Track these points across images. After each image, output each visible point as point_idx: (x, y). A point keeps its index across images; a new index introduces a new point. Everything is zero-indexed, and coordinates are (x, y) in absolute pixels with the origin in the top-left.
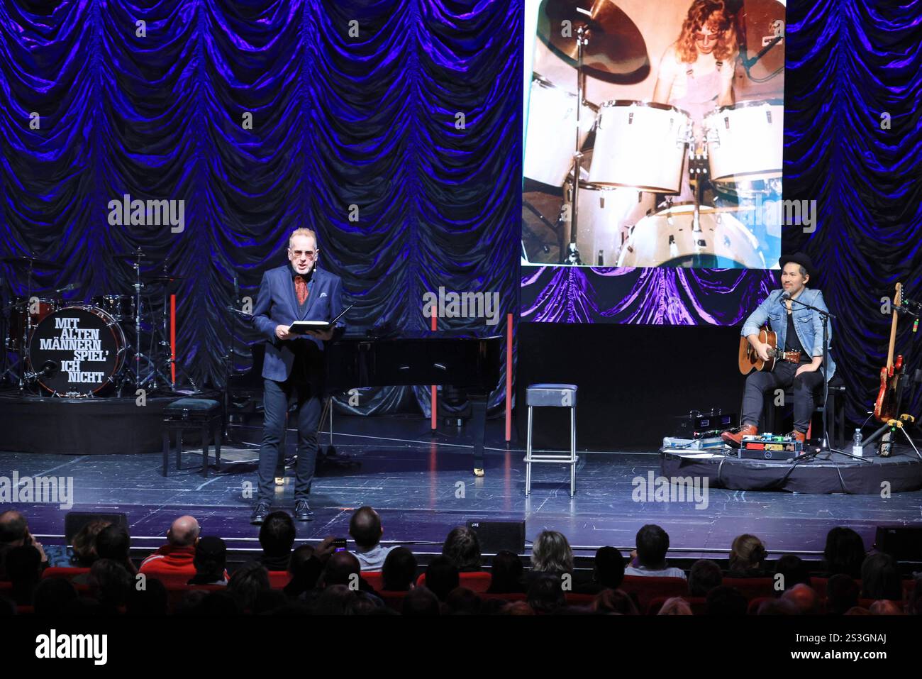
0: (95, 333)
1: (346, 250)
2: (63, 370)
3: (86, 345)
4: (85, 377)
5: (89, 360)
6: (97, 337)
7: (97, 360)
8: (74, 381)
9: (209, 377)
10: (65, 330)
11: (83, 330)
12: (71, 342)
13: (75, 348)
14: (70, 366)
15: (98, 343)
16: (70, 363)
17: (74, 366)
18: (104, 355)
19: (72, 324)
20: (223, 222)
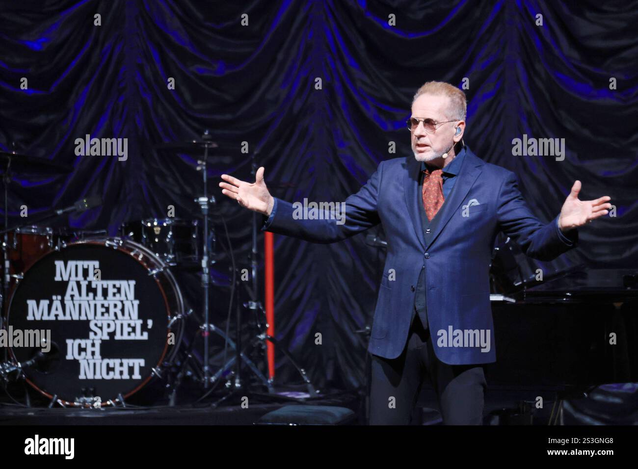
0: (128, 287)
1: (586, 132)
2: (69, 357)
3: (112, 310)
4: (110, 369)
5: (118, 337)
6: (131, 295)
7: (133, 337)
8: (90, 376)
9: (337, 370)
10: (72, 284)
11: (105, 283)
12: (85, 305)
13: (91, 316)
14: (81, 350)
15: (133, 306)
16: (83, 343)
17: (90, 349)
18: (144, 327)
19: (86, 273)
20: (359, 84)
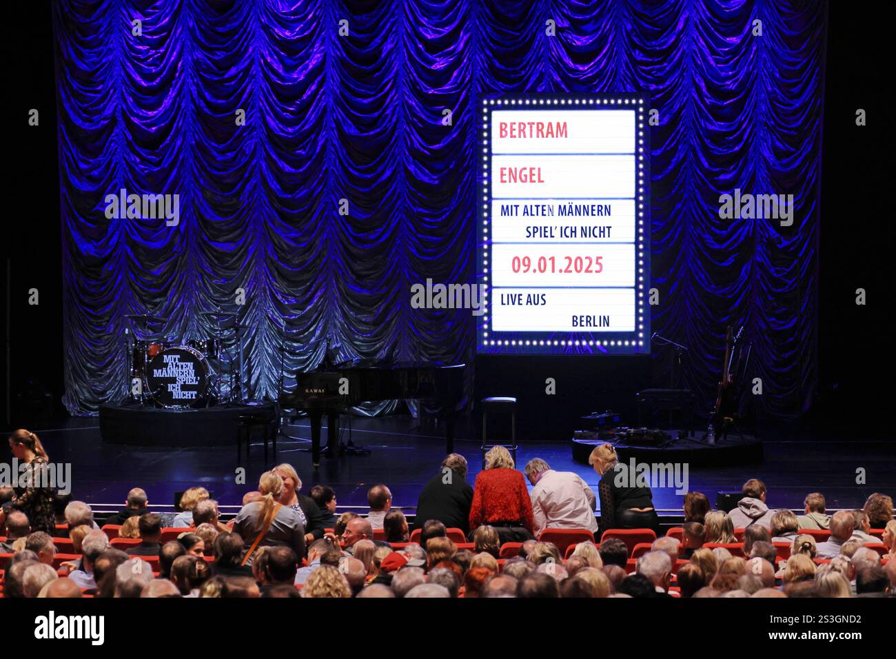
0: (190, 365)
2: (169, 390)
3: (185, 373)
4: (184, 395)
5: (187, 383)
6: (192, 368)
7: (192, 383)
8: (177, 398)
9: (267, 392)
10: (170, 364)
11: (182, 363)
12: (175, 371)
13: (177, 376)
14: (173, 388)
15: (192, 372)
16: (174, 385)
17: (177, 388)
18: (196, 380)
19: (175, 360)
20: (275, 287)
